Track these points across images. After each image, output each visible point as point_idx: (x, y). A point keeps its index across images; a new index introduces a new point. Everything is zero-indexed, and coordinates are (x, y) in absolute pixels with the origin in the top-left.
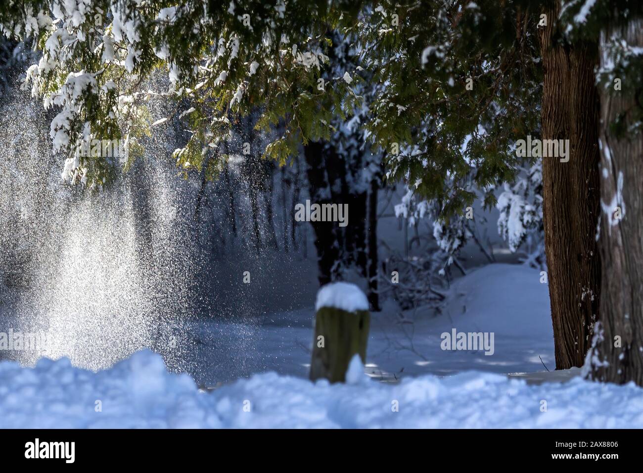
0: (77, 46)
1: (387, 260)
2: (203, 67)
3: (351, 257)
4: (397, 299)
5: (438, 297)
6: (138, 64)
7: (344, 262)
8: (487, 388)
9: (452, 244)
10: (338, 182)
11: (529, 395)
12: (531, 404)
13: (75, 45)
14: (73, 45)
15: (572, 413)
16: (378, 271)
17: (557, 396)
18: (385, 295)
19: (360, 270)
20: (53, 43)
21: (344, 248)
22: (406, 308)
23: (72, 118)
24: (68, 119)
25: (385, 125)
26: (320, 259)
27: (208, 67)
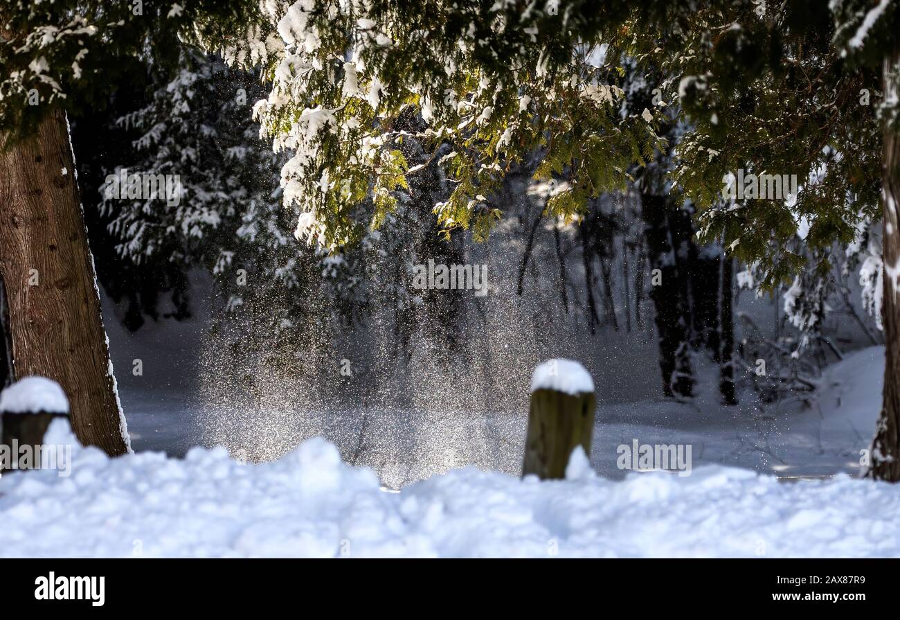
0: (312, 76)
1: (745, 342)
2: (468, 103)
3: (699, 337)
4: (757, 389)
5: (806, 387)
6: (384, 98)
7: (692, 343)
8: (730, 486)
9: (807, 320)
10: (684, 244)
11: (780, 494)
12: (781, 504)
13: (309, 75)
14: (307, 75)
15: (830, 515)
16: (732, 355)
17: (814, 496)
18: (742, 384)
19: (711, 354)
20: (284, 73)
21: (692, 326)
22: (769, 401)
23: (307, 164)
24: (302, 165)
25: (693, 173)
26: (661, 339)
27: (474, 103)
